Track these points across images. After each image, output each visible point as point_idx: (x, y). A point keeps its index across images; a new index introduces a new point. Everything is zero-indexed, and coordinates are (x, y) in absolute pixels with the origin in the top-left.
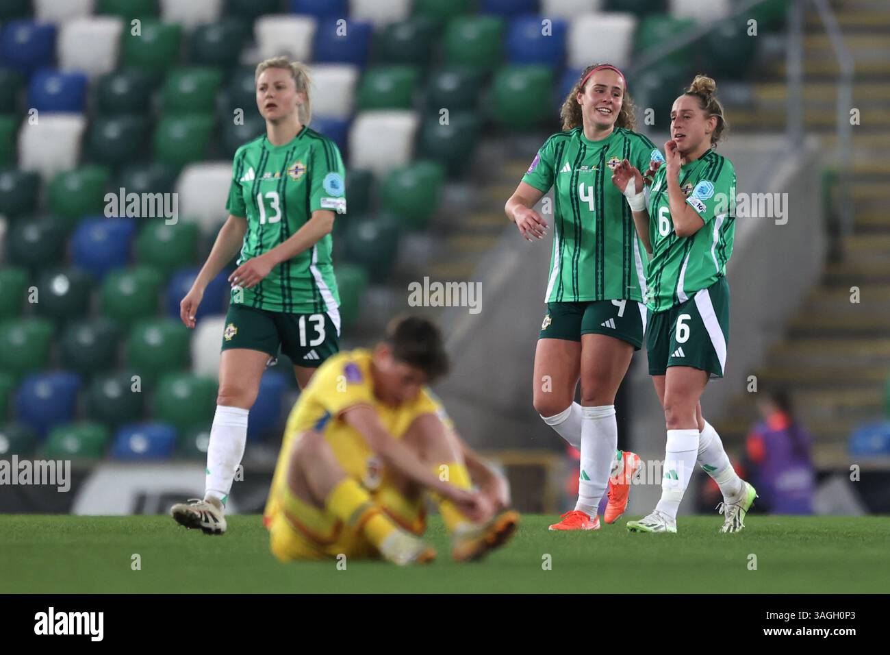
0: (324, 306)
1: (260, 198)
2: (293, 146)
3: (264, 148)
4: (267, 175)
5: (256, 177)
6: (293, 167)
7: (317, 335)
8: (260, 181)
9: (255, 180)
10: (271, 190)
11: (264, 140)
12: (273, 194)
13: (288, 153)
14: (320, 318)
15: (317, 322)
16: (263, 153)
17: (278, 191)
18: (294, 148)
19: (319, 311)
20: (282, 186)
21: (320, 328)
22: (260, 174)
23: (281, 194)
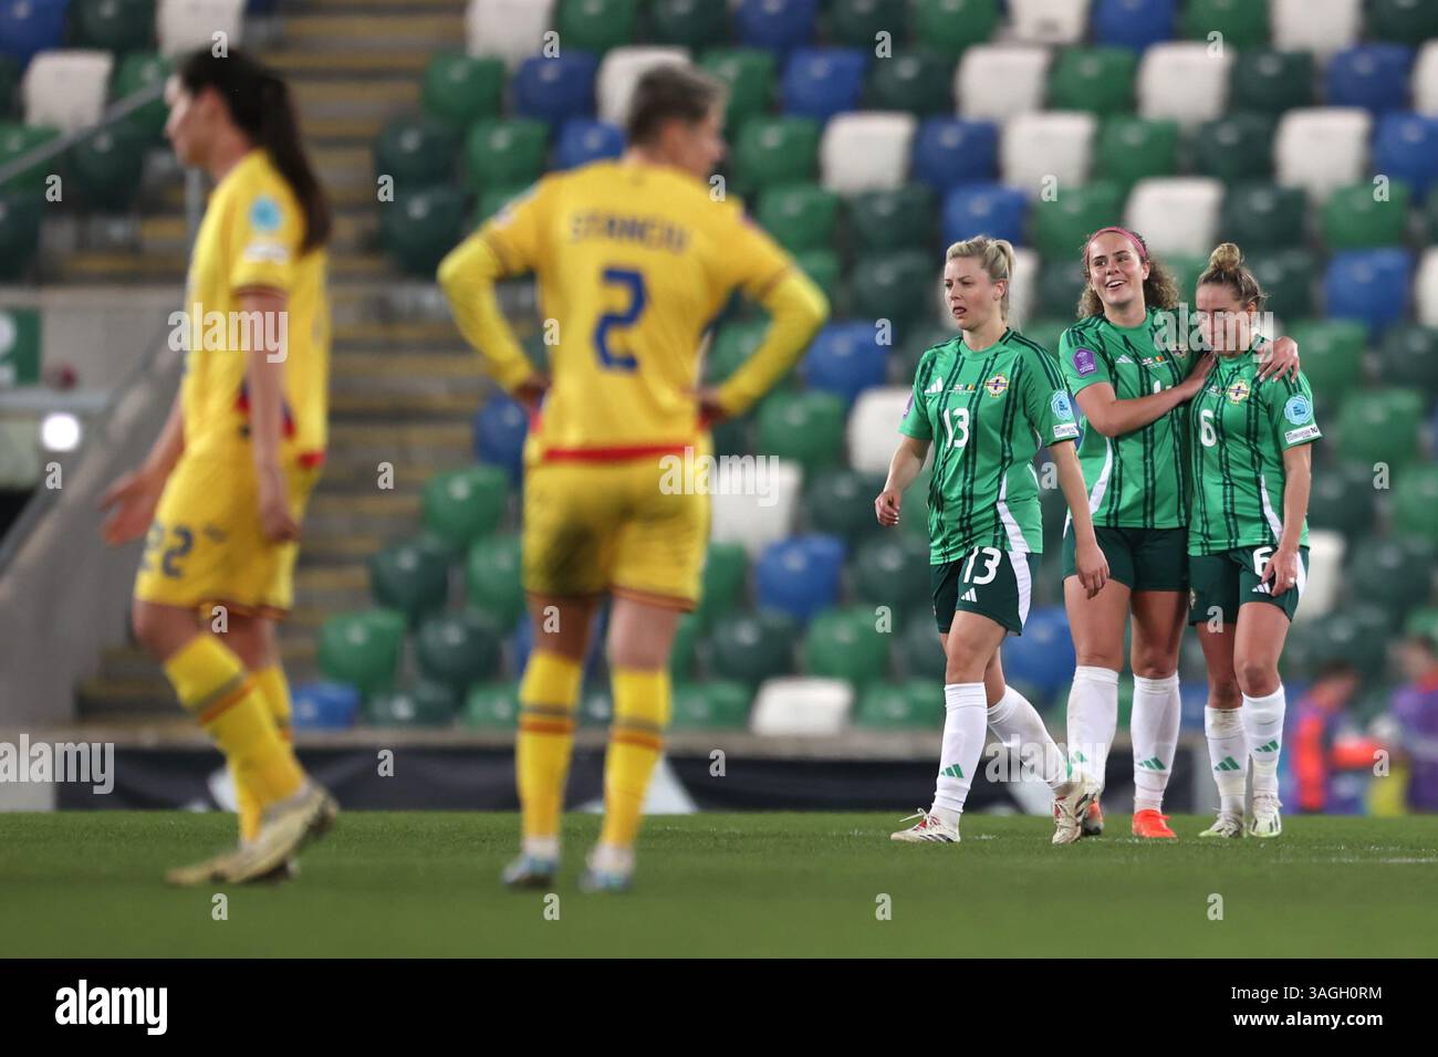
0: (1006, 543)
1: (946, 415)
2: (994, 352)
3: (959, 353)
4: (959, 387)
5: (944, 388)
6: (993, 380)
7: (985, 572)
8: (949, 394)
9: (942, 392)
10: (961, 406)
11: (959, 343)
12: (963, 412)
13: (988, 360)
14: (997, 554)
15: (991, 557)
16: (958, 359)
17: (969, 409)
18: (996, 355)
19: (999, 546)
20: (974, 403)
21: (992, 565)
22: (949, 385)
23: (972, 411)
